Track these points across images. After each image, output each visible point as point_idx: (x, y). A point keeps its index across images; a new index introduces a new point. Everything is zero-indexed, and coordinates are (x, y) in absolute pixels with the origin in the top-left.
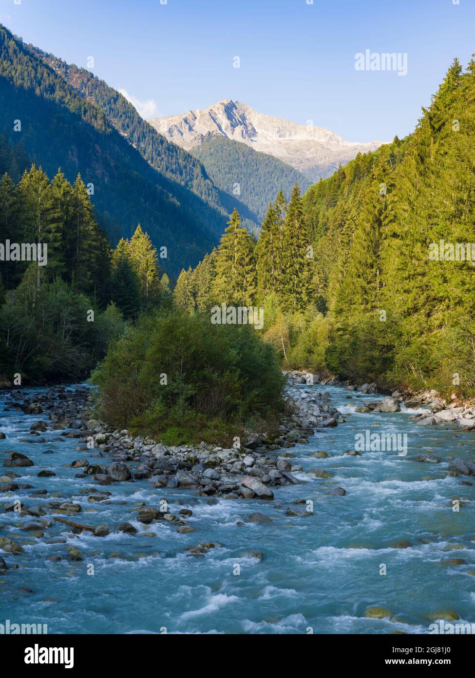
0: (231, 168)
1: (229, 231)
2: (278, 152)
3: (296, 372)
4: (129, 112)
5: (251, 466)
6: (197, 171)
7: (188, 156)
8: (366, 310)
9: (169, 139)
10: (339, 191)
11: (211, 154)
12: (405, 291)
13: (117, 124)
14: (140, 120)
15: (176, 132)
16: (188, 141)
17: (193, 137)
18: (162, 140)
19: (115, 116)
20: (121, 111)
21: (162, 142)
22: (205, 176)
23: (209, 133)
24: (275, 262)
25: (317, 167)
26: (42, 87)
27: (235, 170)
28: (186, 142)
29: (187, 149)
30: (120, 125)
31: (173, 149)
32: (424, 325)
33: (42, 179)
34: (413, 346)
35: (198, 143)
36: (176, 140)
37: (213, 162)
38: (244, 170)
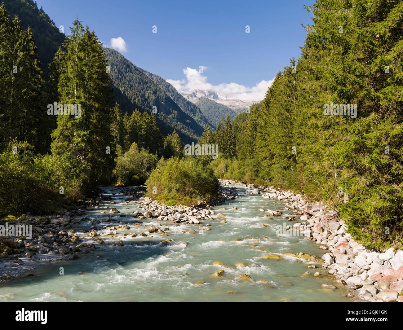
0: (209, 109)
1: (205, 131)
2: (226, 103)
3: (228, 180)
4: (174, 90)
5: (196, 213)
6: (198, 110)
7: (194, 106)
8: (251, 158)
9: (188, 100)
10: (247, 117)
11: (202, 105)
12: (262, 152)
13: (169, 94)
14: (178, 93)
15: (190, 97)
16: (194, 100)
17: (196, 99)
18: (185, 100)
19: (169, 92)
20: (171, 90)
21: (185, 101)
22: (200, 112)
23: (202, 97)
24: (221, 142)
25: (240, 109)
26: (143, 82)
27: (211, 110)
28: (194, 101)
29: (194, 103)
30: (170, 95)
31: (189, 103)
32: (269, 163)
33: (139, 114)
34: (265, 171)
35: (198, 101)
36: (190, 100)
37: (203, 107)
38: (214, 110)
